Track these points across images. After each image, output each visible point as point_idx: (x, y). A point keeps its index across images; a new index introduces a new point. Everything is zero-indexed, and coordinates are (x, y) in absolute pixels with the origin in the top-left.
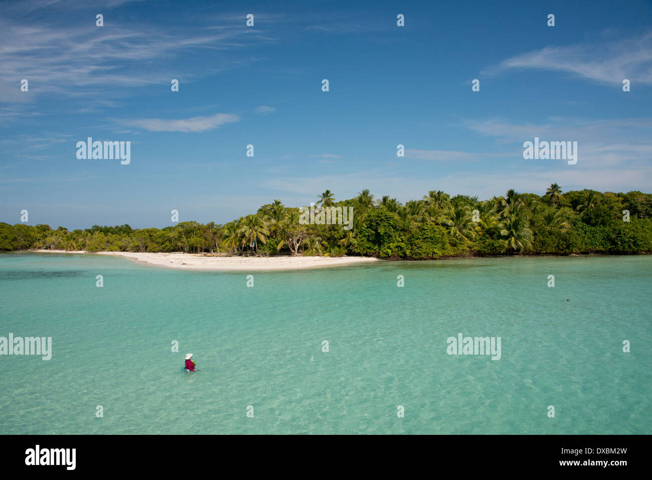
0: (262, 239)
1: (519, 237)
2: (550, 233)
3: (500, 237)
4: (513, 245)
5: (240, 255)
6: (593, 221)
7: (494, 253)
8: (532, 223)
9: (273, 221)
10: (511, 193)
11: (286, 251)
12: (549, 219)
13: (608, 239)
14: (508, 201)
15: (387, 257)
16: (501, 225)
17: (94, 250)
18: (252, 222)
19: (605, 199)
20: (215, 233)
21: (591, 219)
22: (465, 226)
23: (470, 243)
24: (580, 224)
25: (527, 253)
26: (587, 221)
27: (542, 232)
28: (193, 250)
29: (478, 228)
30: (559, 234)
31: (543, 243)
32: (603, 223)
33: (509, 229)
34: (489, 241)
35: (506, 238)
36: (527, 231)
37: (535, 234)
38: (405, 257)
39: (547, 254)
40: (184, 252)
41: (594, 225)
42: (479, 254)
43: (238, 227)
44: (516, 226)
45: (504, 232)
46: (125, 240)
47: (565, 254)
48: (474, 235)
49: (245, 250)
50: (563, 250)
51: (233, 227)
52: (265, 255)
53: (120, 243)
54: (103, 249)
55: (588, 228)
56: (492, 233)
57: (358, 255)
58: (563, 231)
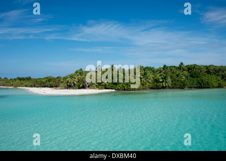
0: (75, 83)
1: (166, 82)
2: (178, 81)
3: (159, 82)
4: (164, 85)
5: (68, 88)
6: (194, 76)
7: (157, 88)
8: (171, 77)
9: (80, 76)
10: (165, 66)
11: (84, 87)
12: (178, 75)
13: (199, 83)
14: (164, 69)
15: (118, 90)
16: (160, 78)
17: (16, 86)
18: (71, 77)
19: (200, 68)
20: (59, 80)
21: (193, 75)
22: (147, 78)
23: (149, 84)
24: (189, 77)
25: (169, 88)
26: (192, 76)
27: (175, 80)
28: (51, 87)
29: (152, 79)
30: (181, 81)
31: (175, 84)
32: (197, 77)
33: (163, 79)
34: (155, 84)
35: (162, 82)
36: (169, 80)
37: (172, 81)
38: (125, 90)
39: (176, 88)
40: (48, 87)
41: (194, 78)
42: (152, 88)
43: (67, 78)
44: (165, 78)
45: (161, 80)
46: (27, 83)
47: (183, 88)
48: (150, 81)
49: (69, 87)
50: (182, 87)
51: (65, 78)
52: (76, 89)
53: (25, 84)
54: (19, 86)
55: (192, 79)
56: (157, 81)
57: (108, 89)
58: (182, 80)
